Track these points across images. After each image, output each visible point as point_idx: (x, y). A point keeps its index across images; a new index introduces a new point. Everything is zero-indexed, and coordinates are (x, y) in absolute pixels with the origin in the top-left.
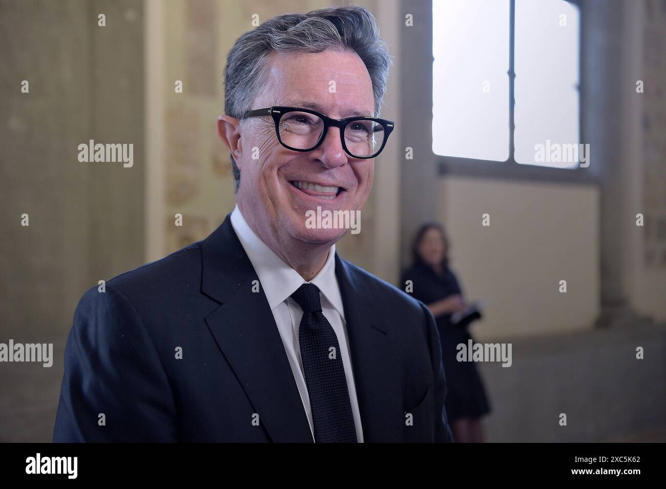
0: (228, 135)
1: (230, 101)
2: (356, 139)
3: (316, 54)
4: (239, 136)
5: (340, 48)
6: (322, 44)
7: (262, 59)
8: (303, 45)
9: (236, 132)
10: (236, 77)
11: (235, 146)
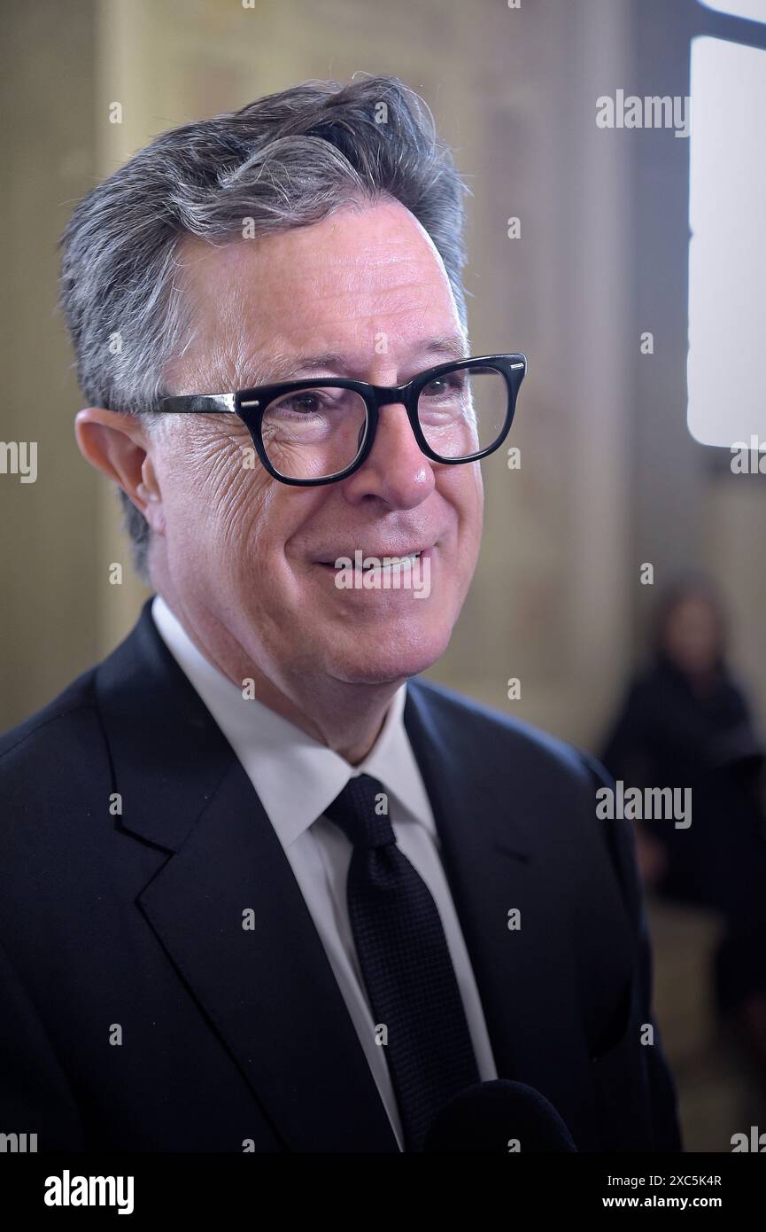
0: (113, 456)
1: (101, 373)
2: (441, 416)
3: (307, 229)
4: (140, 454)
5: (360, 197)
6: (315, 202)
7: (171, 261)
8: (270, 215)
9: (130, 448)
10: (108, 311)
11: (136, 477)
